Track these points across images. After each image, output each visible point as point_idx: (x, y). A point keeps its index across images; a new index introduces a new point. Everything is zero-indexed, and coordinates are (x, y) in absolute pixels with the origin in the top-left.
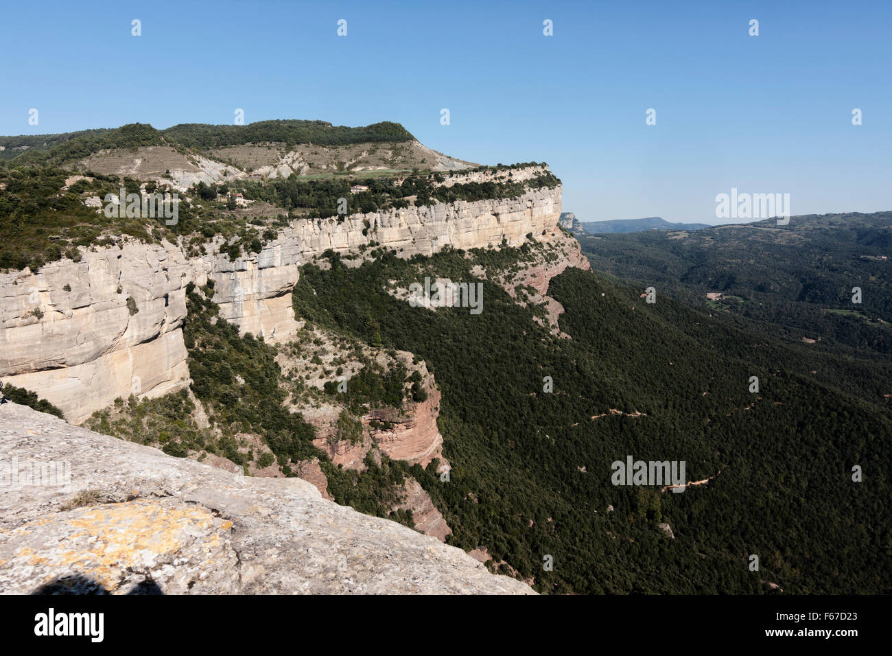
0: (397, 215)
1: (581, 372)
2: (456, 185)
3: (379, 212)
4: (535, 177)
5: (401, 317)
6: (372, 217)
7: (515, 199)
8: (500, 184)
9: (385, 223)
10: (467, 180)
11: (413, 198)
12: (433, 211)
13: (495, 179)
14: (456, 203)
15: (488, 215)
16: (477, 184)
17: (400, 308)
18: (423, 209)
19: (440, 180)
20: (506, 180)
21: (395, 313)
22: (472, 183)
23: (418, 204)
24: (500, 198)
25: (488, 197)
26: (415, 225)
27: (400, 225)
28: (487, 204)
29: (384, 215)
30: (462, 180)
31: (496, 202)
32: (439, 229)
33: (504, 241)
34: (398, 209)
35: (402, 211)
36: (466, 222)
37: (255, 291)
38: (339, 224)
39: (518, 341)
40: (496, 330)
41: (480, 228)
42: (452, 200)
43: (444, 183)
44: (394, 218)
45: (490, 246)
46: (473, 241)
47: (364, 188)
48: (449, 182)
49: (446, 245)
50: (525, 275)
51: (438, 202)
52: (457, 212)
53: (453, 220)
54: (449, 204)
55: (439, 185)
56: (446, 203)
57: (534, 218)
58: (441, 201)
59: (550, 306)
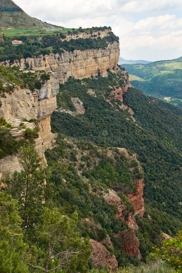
0: (44, 59)
1: (161, 148)
2: (72, 40)
3: (33, 57)
4: (109, 35)
5: (61, 123)
6: (30, 60)
7: (105, 49)
8: (95, 40)
9: (37, 64)
10: (77, 37)
11: (50, 48)
12: (62, 56)
13: (92, 36)
14: (75, 51)
15: (91, 59)
16: (82, 39)
17: (59, 117)
18: (57, 55)
19: (64, 37)
20: (97, 37)
21: (57, 120)
22: (80, 38)
23: (55, 52)
24: (98, 48)
25: (91, 48)
26: (53, 65)
27: (46, 66)
28: (90, 52)
29: (37, 59)
30: (74, 37)
31: (95, 51)
32: (67, 67)
33: (99, 74)
34: (44, 55)
35: (47, 57)
36: (80, 63)
40: (112, 127)
41: (87, 66)
42: (72, 50)
43: (66, 39)
44: (42, 61)
45: (92, 77)
46: (83, 74)
47: (20, 42)
48: (68, 38)
49: (70, 77)
50: (114, 93)
51: (65, 51)
52: (76, 57)
53: (73, 61)
54: (71, 52)
55: (63, 40)
56: (69, 52)
57: (111, 60)
58: (67, 50)
59: (129, 111)
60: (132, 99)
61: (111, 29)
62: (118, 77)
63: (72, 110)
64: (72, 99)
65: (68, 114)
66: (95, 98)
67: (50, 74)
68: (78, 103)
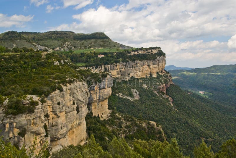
0: (116, 66)
1: (188, 124)
2: (134, 55)
3: (110, 65)
4: (158, 52)
5: (123, 104)
6: (108, 66)
7: (155, 60)
8: (149, 55)
9: (112, 69)
10: (138, 53)
11: (121, 59)
12: (128, 64)
13: (147, 52)
14: (136, 61)
15: (146, 66)
16: (141, 54)
17: (122, 101)
18: (125, 63)
19: (129, 53)
20: (150, 53)
21: (121, 103)
22: (140, 54)
23: (123, 62)
24: (150, 60)
25: (146, 59)
26: (122, 69)
27: (117, 69)
28: (146, 62)
29: (112, 66)
30: (136, 53)
31: (148, 61)
32: (130, 71)
33: (151, 75)
34: (116, 63)
35: (118, 64)
36: (139, 68)
37: (98, 98)
38: (96, 69)
39: (165, 113)
40: (156, 108)
41: (143, 70)
42: (134, 60)
43: (131, 54)
44: (115, 67)
45: (146, 77)
46: (141, 75)
47: (103, 56)
48: (132, 53)
49: (132, 77)
50: (160, 87)
51: (129, 61)
52: (136, 64)
53: (134, 67)
54: (133, 62)
55: (129, 55)
56: (132, 62)
57: (159, 67)
58: (130, 61)
59: (169, 99)
60: (172, 92)
61: (160, 48)
62: (163, 77)
63: (131, 97)
64: (132, 90)
65: (128, 99)
66: (147, 90)
67: (107, 74)
68: (136, 92)
